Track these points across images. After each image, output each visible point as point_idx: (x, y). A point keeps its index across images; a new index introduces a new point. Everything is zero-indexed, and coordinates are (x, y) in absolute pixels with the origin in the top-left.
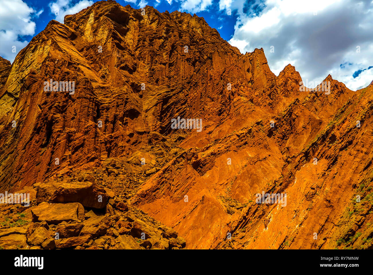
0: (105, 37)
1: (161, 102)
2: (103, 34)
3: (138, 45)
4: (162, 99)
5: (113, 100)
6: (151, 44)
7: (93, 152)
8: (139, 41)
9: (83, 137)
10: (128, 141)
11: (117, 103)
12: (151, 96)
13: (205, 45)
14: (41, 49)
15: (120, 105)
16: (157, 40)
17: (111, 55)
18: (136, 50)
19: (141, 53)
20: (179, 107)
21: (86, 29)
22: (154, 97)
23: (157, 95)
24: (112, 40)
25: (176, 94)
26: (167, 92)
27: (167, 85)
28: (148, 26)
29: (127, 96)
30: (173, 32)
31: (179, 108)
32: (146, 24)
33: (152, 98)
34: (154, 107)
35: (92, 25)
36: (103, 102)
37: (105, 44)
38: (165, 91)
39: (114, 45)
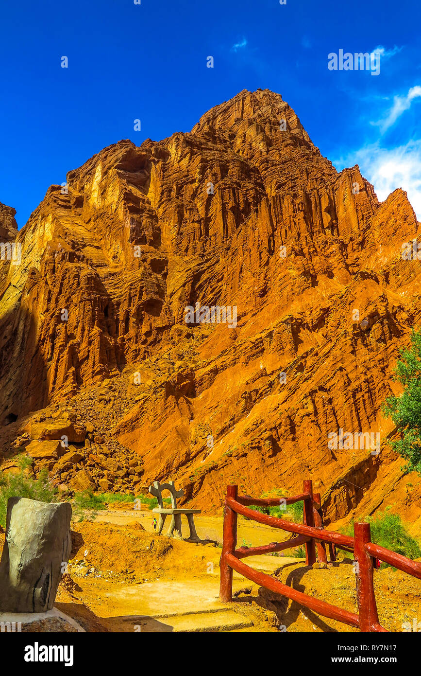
0: (116, 200)
1: (191, 280)
2: (114, 196)
3: (161, 200)
4: (192, 276)
5: (124, 292)
6: (179, 194)
7: (99, 365)
8: (162, 193)
9: (87, 349)
10: (144, 342)
11: (130, 295)
12: (177, 274)
13: (269, 170)
14: (42, 228)
15: (133, 297)
16: (189, 185)
17: (124, 226)
18: (159, 207)
19: (166, 210)
20: (214, 285)
21: (93, 190)
22: (182, 274)
23: (185, 271)
24: (125, 204)
25: (211, 266)
26: (198, 265)
27: (199, 254)
28: (176, 165)
29: (143, 284)
30: (211, 168)
31: (214, 287)
32: (174, 162)
33: (179, 276)
34: (182, 288)
35: (100, 184)
36: (113, 296)
37: (116, 210)
38: (196, 264)
39: (126, 212)
